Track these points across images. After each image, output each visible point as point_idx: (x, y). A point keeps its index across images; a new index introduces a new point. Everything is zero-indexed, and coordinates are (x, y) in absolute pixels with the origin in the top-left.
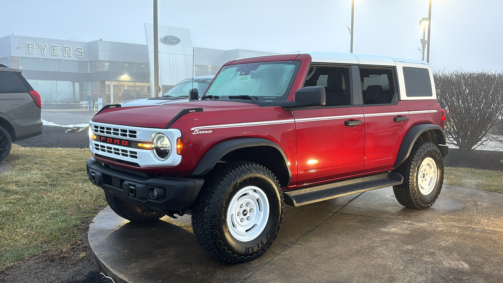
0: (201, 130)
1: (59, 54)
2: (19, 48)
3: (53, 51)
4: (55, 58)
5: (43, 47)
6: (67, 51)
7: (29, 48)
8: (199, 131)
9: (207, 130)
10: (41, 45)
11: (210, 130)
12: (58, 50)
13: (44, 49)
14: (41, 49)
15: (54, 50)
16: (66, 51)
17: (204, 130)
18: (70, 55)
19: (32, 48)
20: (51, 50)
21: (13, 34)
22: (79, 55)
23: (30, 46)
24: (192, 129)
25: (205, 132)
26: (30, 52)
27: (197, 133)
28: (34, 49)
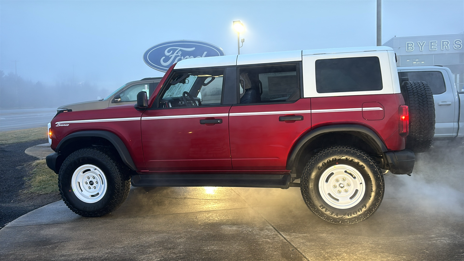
0: (62, 124)
1: (436, 49)
2: (400, 48)
3: (431, 47)
4: (432, 53)
5: (422, 45)
6: (445, 45)
7: (408, 47)
8: (60, 124)
9: (66, 124)
10: (419, 43)
11: (67, 124)
12: (435, 45)
13: (422, 46)
14: (419, 45)
15: (431, 45)
16: (443, 45)
17: (64, 124)
18: (448, 48)
19: (411, 46)
20: (429, 46)
21: (395, 36)
22: (457, 47)
23: (410, 45)
24: (56, 123)
25: (64, 125)
26: (409, 50)
27: (59, 126)
28: (413, 47)
